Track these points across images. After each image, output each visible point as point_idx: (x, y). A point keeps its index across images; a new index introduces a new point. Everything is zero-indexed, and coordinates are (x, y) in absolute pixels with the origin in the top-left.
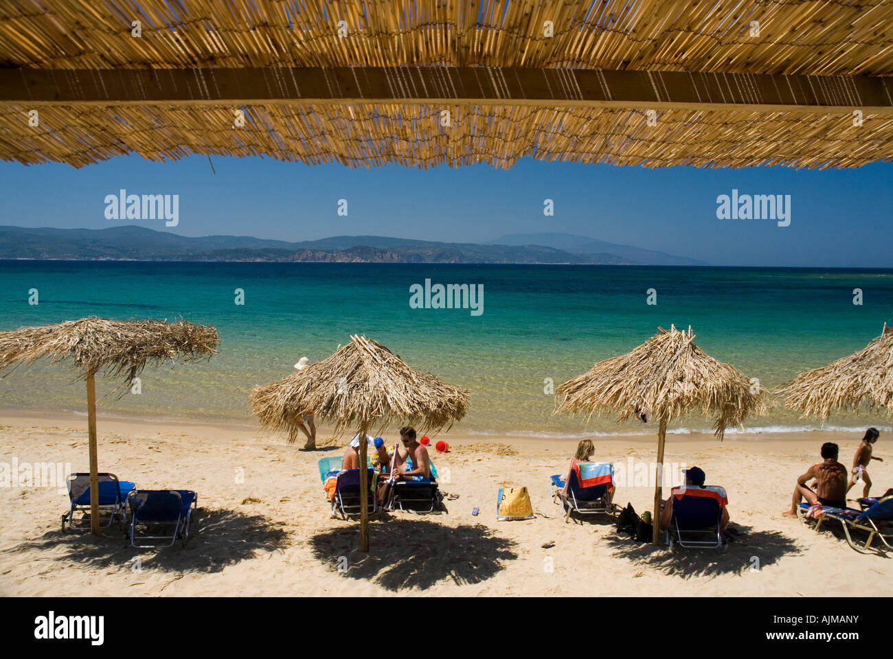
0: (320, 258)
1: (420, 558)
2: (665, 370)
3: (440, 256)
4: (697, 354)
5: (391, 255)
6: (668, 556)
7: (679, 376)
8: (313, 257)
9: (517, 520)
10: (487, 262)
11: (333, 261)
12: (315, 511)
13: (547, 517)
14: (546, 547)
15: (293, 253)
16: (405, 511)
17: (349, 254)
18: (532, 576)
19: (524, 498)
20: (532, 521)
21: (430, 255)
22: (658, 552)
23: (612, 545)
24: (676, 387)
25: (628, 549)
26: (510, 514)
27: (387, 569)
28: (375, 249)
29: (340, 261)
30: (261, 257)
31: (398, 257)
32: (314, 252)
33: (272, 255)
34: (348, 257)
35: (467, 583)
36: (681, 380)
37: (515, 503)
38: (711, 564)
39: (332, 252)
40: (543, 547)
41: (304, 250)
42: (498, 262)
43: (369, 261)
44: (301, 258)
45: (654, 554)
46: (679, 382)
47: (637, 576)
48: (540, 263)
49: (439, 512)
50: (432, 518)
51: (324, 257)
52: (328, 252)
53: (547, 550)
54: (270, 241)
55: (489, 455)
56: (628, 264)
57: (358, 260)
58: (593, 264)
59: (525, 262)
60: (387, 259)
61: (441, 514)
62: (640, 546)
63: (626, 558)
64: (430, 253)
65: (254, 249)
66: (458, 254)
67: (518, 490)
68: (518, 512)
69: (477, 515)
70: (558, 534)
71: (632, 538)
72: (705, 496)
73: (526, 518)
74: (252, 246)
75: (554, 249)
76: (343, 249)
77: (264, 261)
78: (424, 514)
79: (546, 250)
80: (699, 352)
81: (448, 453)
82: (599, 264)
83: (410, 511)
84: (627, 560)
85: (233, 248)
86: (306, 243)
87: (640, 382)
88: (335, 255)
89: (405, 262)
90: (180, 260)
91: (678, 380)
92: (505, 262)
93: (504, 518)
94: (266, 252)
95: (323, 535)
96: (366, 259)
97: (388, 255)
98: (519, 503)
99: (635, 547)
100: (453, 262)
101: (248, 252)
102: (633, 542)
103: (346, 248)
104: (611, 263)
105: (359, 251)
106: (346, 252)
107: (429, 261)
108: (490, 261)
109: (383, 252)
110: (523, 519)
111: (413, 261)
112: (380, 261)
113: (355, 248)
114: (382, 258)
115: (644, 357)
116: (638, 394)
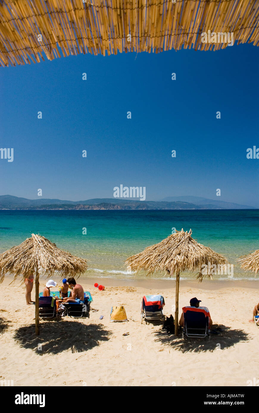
0: (87, 208)
1: (63, 338)
2: (172, 250)
3: (138, 207)
4: (192, 242)
5: (117, 206)
6: (180, 342)
7: (178, 253)
8: (84, 208)
9: (119, 322)
10: (159, 209)
11: (92, 209)
12: (29, 316)
13: (134, 321)
14: (125, 335)
15: (75, 206)
16: (70, 317)
17: (99, 206)
18: (110, 349)
19: (122, 311)
20: (126, 322)
21: (134, 206)
22: (177, 339)
23: (157, 335)
24: (176, 258)
25: (163, 337)
26: (115, 319)
27: (44, 344)
28: (110, 204)
29: (95, 209)
30: (62, 208)
31: (120, 207)
32: (84, 205)
33: (66, 207)
34: (99, 207)
35: (77, 352)
36: (179, 254)
37: (118, 314)
38: (200, 346)
39: (92, 205)
40: (123, 335)
41: (80, 205)
42: (163, 209)
43: (108, 209)
44: (78, 208)
45: (175, 340)
46: (178, 256)
47: (160, 351)
48: (182, 209)
49: (85, 318)
50: (80, 320)
51: (89, 208)
52: (90, 205)
53: (125, 336)
54: (65, 201)
55: (122, 292)
56: (221, 209)
57: (103, 209)
58: (205, 209)
59: (175, 209)
60: (115, 208)
61: (86, 318)
62: (169, 336)
63: (160, 342)
64: (134, 205)
65: (58, 204)
66: (146, 206)
67: (119, 307)
68: (119, 318)
69: (102, 319)
70: (134, 329)
71: (167, 332)
72: (197, 311)
73: (123, 321)
74: (58, 203)
75: (188, 203)
76: (97, 204)
77: (63, 209)
78: (78, 318)
79: (184, 203)
80: (193, 241)
81: (104, 291)
82: (208, 209)
83: (72, 317)
84: (160, 343)
85: (50, 204)
86: (81, 202)
87: (159, 255)
88: (93, 207)
89: (123, 209)
90: (28, 209)
91: (178, 254)
92: (166, 209)
93: (113, 321)
94: (63, 206)
95: (25, 327)
96: (106, 208)
97: (116, 206)
98: (120, 314)
99: (167, 337)
100: (144, 209)
101: (56, 206)
102: (167, 334)
103: (98, 204)
104: (213, 208)
105: (104, 205)
106: (98, 205)
107: (134, 209)
108: (160, 208)
109: (114, 205)
110: (122, 322)
111: (127, 209)
112: (112, 209)
113: (101, 204)
114: (113, 208)
115: (165, 244)
116: (156, 261)
